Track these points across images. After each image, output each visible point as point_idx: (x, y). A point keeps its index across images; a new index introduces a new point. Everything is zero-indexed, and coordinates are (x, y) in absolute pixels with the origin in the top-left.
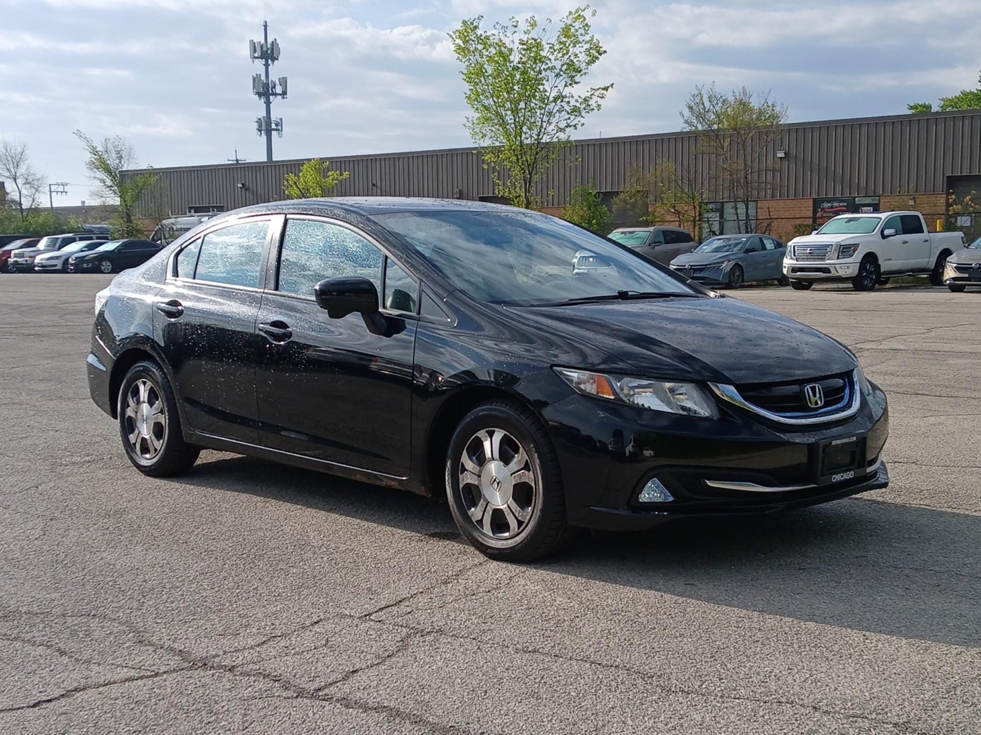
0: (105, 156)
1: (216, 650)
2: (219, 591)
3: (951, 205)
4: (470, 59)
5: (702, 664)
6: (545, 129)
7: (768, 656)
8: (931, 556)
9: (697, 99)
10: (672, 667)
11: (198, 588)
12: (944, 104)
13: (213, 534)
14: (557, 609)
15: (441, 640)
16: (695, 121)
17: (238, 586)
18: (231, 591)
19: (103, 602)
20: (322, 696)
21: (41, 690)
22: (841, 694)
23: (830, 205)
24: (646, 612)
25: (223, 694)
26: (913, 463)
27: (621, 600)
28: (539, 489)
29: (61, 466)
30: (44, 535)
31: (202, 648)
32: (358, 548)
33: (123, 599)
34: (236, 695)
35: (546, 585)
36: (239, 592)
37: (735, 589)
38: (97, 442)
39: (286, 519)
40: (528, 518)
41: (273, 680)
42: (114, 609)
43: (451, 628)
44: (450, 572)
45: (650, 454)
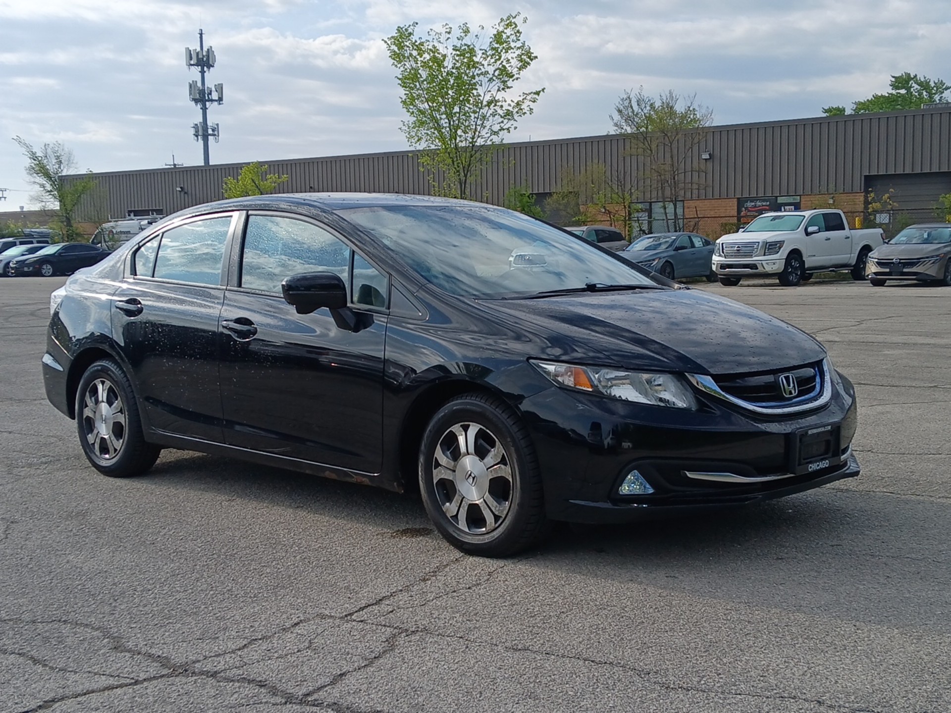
0: (45, 161)
1: (196, 655)
2: (192, 593)
3: (871, 203)
4: (405, 65)
5: (697, 659)
6: (479, 132)
7: (763, 650)
8: (905, 543)
9: (626, 103)
10: (667, 662)
11: (170, 590)
12: (857, 107)
13: (180, 534)
14: (541, 605)
15: (427, 639)
16: (624, 124)
17: (212, 587)
18: (205, 593)
19: (73, 607)
20: (312, 701)
21: (16, 701)
22: (843, 687)
23: (753, 204)
24: (632, 606)
25: (208, 702)
26: (869, 451)
27: (604, 594)
28: (516, 483)
29: (17, 467)
30: (7, 538)
31: (180, 653)
32: (331, 546)
33: (94, 604)
34: (222, 703)
35: (527, 580)
36: (213, 594)
37: (717, 581)
38: (52, 443)
39: (254, 518)
40: (505, 512)
41: (259, 685)
42: (85, 614)
43: (435, 627)
44: (428, 569)
45: (629, 446)
